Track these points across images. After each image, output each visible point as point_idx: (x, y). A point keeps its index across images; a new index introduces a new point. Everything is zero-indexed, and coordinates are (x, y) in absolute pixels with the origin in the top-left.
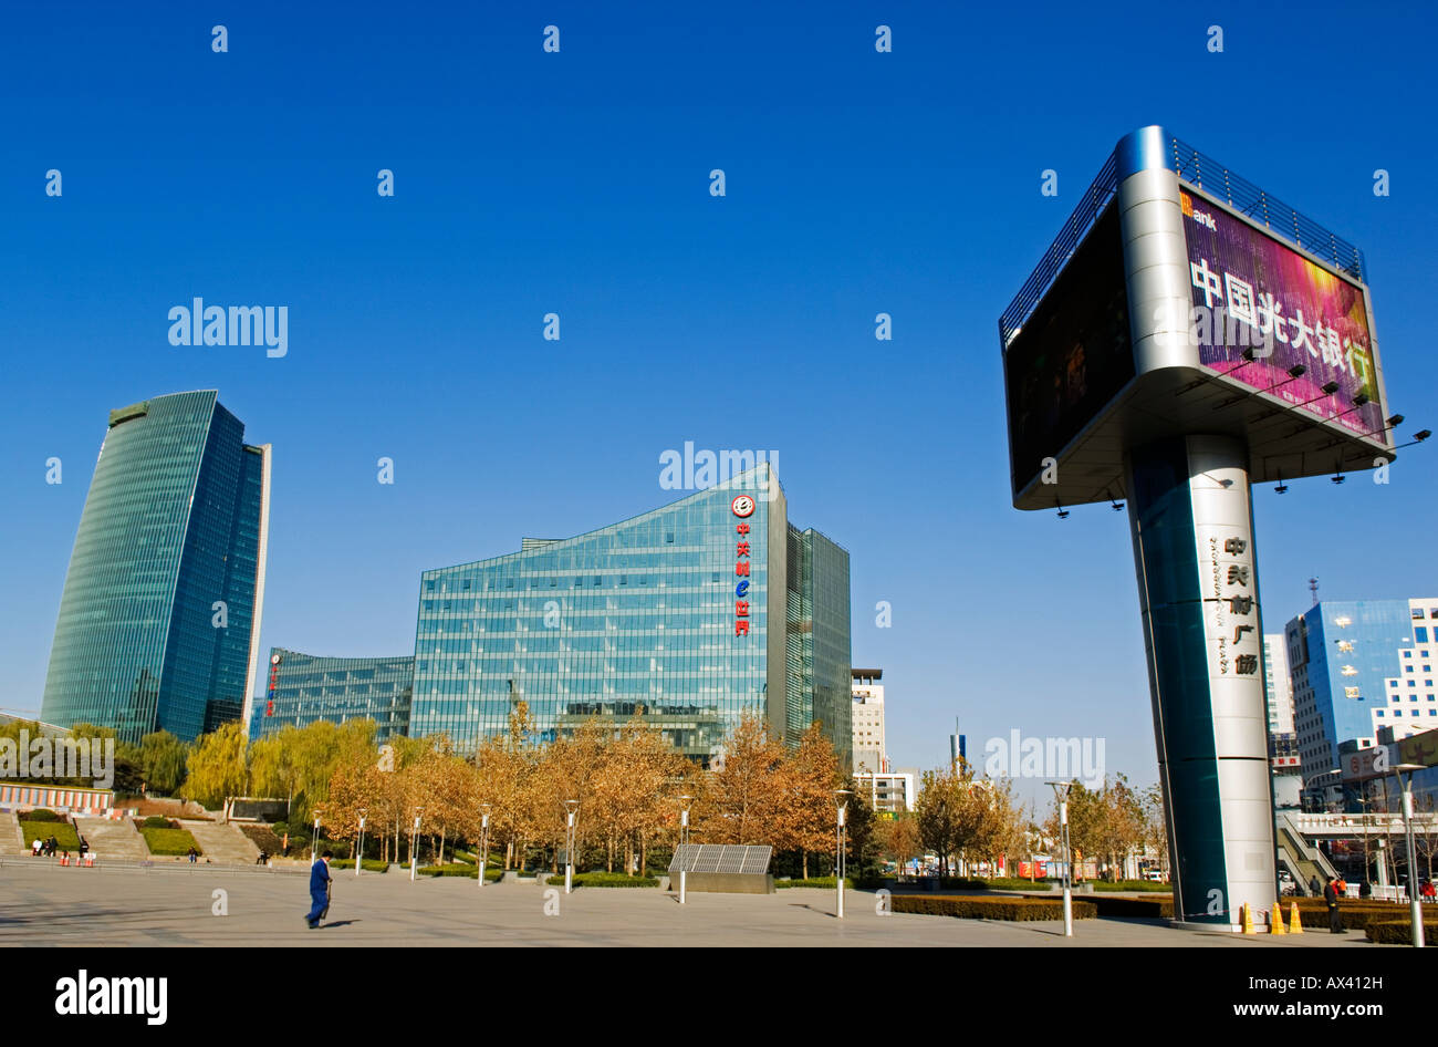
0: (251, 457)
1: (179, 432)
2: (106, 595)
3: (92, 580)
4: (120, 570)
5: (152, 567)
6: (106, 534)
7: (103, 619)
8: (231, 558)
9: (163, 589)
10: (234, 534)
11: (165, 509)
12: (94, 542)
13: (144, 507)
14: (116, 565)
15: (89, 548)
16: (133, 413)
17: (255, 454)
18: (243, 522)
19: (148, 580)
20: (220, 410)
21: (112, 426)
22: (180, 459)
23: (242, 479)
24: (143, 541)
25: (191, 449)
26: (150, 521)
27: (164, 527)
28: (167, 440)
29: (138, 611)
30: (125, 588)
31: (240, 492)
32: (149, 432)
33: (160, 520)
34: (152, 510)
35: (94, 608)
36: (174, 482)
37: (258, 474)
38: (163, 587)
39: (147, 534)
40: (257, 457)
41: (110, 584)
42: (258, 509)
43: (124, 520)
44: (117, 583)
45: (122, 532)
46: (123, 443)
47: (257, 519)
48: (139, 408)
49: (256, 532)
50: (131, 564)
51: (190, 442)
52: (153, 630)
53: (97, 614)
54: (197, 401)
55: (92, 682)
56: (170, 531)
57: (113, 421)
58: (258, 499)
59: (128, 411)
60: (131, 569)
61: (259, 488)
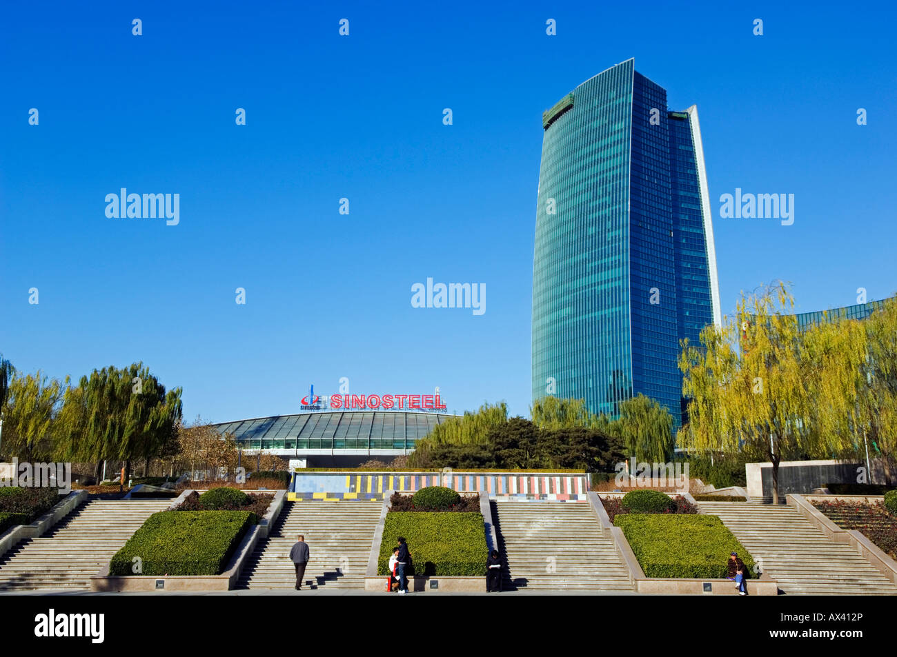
0: (678, 124)
1: (606, 112)
2: (568, 292)
3: (554, 280)
4: (576, 264)
5: (604, 255)
6: (559, 232)
7: (569, 317)
8: (677, 232)
9: (618, 275)
10: (676, 208)
11: (606, 194)
12: (549, 243)
13: (588, 196)
14: (572, 260)
15: (547, 250)
16: (562, 108)
17: (681, 119)
18: (682, 193)
19: (604, 268)
20: (638, 77)
21: (547, 127)
22: (610, 140)
23: (673, 149)
24: (591, 231)
25: (619, 126)
26: (594, 210)
27: (608, 211)
28: (595, 124)
29: (599, 301)
30: (584, 281)
31: (673, 161)
32: (579, 121)
33: (603, 206)
34: (596, 197)
35: (560, 307)
36: (610, 164)
37: (689, 141)
38: (617, 272)
39: (594, 222)
40: (686, 121)
41: (570, 280)
42: (695, 177)
43: (572, 214)
44: (578, 277)
45: (572, 226)
46: (558, 141)
47: (696, 188)
48: (566, 101)
49: (697, 201)
50: (585, 255)
51: (617, 120)
52: (616, 318)
53: (566, 312)
54: (617, 76)
55: (570, 380)
56: (615, 214)
57: (546, 123)
58: (693, 166)
59: (557, 108)
60: (585, 261)
61: (691, 154)
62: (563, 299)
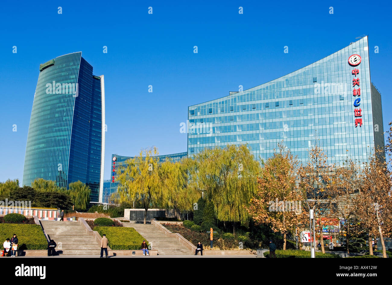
0: (96, 81)
1: (68, 70)
2: (44, 138)
3: (38, 132)
4: (49, 127)
5: (61, 125)
6: (42, 114)
7: (44, 148)
8: (92, 121)
9: (66, 134)
10: (92, 112)
11: (65, 102)
12: (38, 117)
13: (56, 101)
14: (47, 126)
15: (36, 120)
16: (49, 64)
17: (98, 79)
18: (95, 107)
19: (60, 130)
20: (83, 61)
21: (41, 71)
23: (93, 90)
24: (57, 115)
25: (73, 77)
26: (59, 107)
27: (65, 109)
28: (63, 74)
29: (57, 143)
30: (51, 135)
31: (93, 94)
32: (56, 71)
33: (63, 106)
34: (60, 102)
35: (40, 143)
37: (100, 88)
38: (66, 133)
39: (58, 112)
40: (99, 80)
41: (45, 133)
42: (100, 102)
43: (49, 107)
44: (49, 132)
45: (48, 112)
46: (46, 77)
47: (100, 106)
48: (51, 62)
49: (100, 111)
50: (53, 124)
51: (72, 74)
52: (63, 151)
53: (42, 145)
54: (74, 57)
55: (41, 173)
56: (68, 111)
57: (41, 69)
58: (100, 98)
59: (47, 64)
60: (53, 127)
61: (100, 93)
62: (41, 141)
